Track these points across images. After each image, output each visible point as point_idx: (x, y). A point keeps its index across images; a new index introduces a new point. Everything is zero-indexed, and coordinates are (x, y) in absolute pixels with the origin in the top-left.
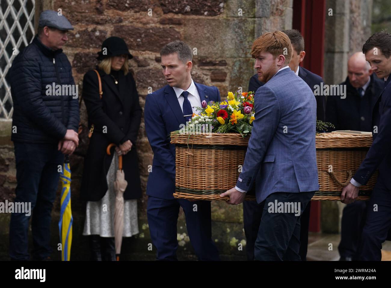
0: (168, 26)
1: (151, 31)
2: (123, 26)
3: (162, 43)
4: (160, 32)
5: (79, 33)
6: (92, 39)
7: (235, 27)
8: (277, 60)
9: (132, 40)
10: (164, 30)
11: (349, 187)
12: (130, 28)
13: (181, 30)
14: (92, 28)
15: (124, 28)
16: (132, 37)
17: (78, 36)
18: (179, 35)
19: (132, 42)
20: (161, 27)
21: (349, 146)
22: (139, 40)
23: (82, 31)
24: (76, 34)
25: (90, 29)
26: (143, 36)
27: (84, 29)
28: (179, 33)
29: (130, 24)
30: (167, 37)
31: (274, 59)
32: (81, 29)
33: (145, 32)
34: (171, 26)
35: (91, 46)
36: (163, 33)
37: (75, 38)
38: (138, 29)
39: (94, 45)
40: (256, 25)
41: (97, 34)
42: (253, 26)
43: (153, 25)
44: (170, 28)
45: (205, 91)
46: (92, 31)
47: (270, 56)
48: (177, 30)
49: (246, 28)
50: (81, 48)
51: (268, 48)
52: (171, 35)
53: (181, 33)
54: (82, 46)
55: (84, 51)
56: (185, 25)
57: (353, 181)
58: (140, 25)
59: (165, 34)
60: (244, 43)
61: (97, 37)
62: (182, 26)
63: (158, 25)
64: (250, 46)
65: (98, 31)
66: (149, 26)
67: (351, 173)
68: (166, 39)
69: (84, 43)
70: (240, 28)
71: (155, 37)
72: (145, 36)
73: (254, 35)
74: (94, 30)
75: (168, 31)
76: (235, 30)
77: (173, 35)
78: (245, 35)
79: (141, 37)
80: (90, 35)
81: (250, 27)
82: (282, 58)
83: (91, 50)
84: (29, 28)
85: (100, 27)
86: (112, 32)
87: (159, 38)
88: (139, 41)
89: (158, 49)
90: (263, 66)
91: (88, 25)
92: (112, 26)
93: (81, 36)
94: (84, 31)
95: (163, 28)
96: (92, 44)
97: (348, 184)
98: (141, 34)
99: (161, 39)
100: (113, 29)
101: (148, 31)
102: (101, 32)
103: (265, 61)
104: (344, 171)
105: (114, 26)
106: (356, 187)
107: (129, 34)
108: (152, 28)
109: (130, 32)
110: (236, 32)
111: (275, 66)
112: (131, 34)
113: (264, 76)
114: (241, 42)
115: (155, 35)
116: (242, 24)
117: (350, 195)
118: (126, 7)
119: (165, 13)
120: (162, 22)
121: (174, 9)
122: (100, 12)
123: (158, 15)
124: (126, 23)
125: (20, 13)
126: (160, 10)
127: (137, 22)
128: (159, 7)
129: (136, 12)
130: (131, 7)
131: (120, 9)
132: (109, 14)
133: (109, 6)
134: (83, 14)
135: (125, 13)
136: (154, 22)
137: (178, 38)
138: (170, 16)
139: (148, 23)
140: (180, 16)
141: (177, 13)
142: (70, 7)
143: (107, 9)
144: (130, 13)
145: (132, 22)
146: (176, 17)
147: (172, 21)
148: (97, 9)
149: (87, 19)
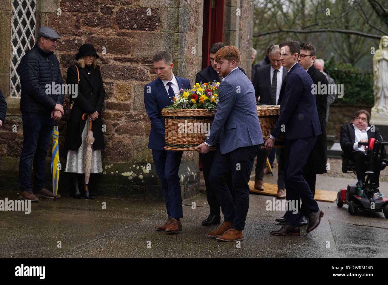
0: (122, 37)
1: (111, 41)
2: (93, 37)
3: (118, 48)
4: (117, 41)
5: (64, 42)
6: (72, 46)
7: (166, 38)
8: (231, 64)
9: (99, 46)
10: (120, 40)
11: (269, 140)
12: (98, 38)
13: (131, 40)
14: (73, 38)
15: (93, 39)
16: (99, 44)
17: (63, 43)
18: (129, 43)
19: (99, 47)
21: (269, 115)
23: (66, 40)
24: (62, 42)
25: (71, 39)
26: (106, 43)
27: (67, 39)
28: (129, 41)
29: (97, 36)
31: (229, 63)
32: (66, 39)
33: (107, 41)
35: (72, 50)
36: (119, 42)
37: (62, 45)
38: (103, 39)
39: (74, 49)
40: (179, 37)
41: (76, 42)
42: (177, 38)
43: (113, 36)
44: (124, 38)
45: (182, 82)
46: (72, 40)
47: (226, 61)
48: (128, 40)
49: (173, 39)
50: (66, 51)
51: (226, 56)
52: (124, 43)
53: (131, 42)
54: (66, 50)
55: (68, 53)
56: (133, 37)
57: (271, 136)
58: (104, 37)
59: (120, 42)
60: (171, 49)
61: (76, 44)
62: (132, 37)
63: (116, 37)
64: (175, 51)
65: (76, 40)
66: (110, 37)
67: (270, 131)
68: (121, 46)
69: (67, 48)
70: (169, 39)
72: (107, 44)
73: (178, 44)
74: (74, 40)
75: (122, 41)
76: (166, 40)
77: (125, 43)
78: (172, 44)
79: (105, 44)
80: (71, 43)
81: (175, 38)
82: (234, 63)
83: (72, 52)
84: (32, 38)
85: (78, 38)
86: (85, 41)
87: (116, 45)
89: (116, 52)
90: (222, 67)
91: (70, 36)
92: (85, 37)
93: (65, 43)
94: (68, 40)
95: (119, 38)
96: (72, 48)
97: (268, 138)
98: (104, 42)
99: (117, 46)
100: (86, 39)
101: (109, 40)
102: (78, 40)
103: (223, 64)
104: (266, 130)
105: (87, 37)
106: (273, 140)
107: (97, 42)
108: (112, 39)
109: (98, 41)
110: (166, 42)
111: (230, 67)
112: (98, 42)
113: (223, 74)
114: (170, 48)
115: (113, 43)
116: (170, 37)
117: (269, 145)
118: (95, 25)
119: (120, 29)
120: (119, 35)
121: (126, 26)
122: (78, 28)
123: (115, 30)
124: (95, 35)
125: (26, 28)
126: (117, 27)
127: (102, 35)
128: (117, 25)
129: (101, 28)
130: (98, 25)
131: (91, 26)
132: (84, 29)
133: (84, 24)
134: (67, 29)
135: (94, 29)
136: (113, 35)
137: (129, 45)
138: (123, 30)
139: (109, 35)
140: (130, 31)
141: (128, 29)
142: (58, 24)
143: (82, 26)
144: (98, 29)
145: (98, 35)
146: (127, 31)
147: (125, 34)
148: (76, 26)
149: (69, 32)
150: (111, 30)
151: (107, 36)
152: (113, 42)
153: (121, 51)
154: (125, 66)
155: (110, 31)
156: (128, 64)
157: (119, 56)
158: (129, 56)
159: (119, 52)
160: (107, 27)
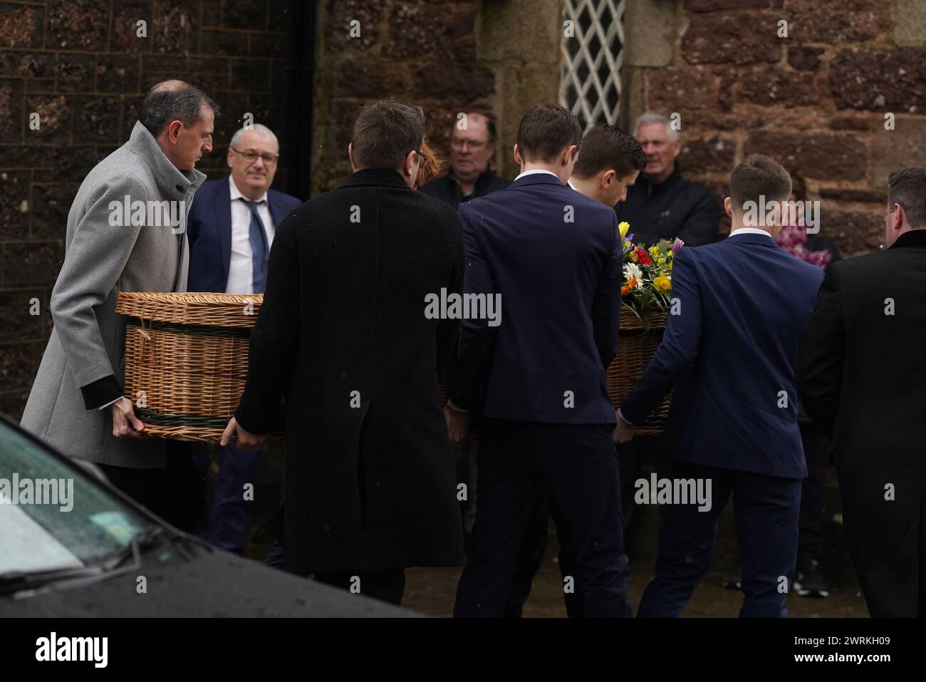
0: (843, 133)
1: (813, 142)
2: (765, 133)
3: (831, 163)
4: (830, 144)
5: (688, 146)
6: (710, 157)
10: (837, 139)
12: (777, 135)
13: (866, 140)
14: (711, 137)
15: (766, 137)
16: (779, 153)
18: (863, 149)
20: (832, 133)
22: (791, 158)
23: (693, 142)
25: (707, 138)
26: (799, 150)
27: (696, 138)
28: (862, 144)
29: (777, 130)
30: (841, 153)
32: (692, 139)
33: (803, 144)
34: (850, 132)
35: (708, 168)
36: (835, 145)
38: (790, 138)
39: (713, 167)
41: (720, 146)
43: (818, 131)
44: (848, 136)
46: (710, 142)
48: (860, 139)
50: (693, 171)
52: (848, 149)
53: (867, 145)
56: (872, 131)
58: (794, 131)
59: (838, 147)
61: (719, 153)
62: (870, 132)
63: (827, 131)
65: (720, 142)
66: (810, 133)
68: (839, 156)
71: (820, 152)
72: (804, 151)
74: (715, 141)
75: (843, 143)
77: (851, 150)
79: (795, 152)
80: (706, 150)
83: (709, 175)
85: (726, 135)
86: (744, 143)
87: (827, 154)
88: (791, 161)
89: (826, 174)
91: (704, 131)
92: (745, 132)
93: (691, 151)
94: (698, 141)
95: (836, 136)
96: (710, 164)
98: (795, 147)
99: (830, 156)
101: (808, 142)
102: (726, 143)
105: (749, 132)
108: (816, 137)
109: (777, 143)
118: (771, 98)
119: (839, 109)
120: (834, 126)
121: (855, 101)
122: (726, 108)
123: (826, 112)
124: (769, 127)
125: (596, 111)
126: (830, 103)
127: (790, 126)
128: (828, 97)
129: (788, 107)
130: (780, 99)
131: (760, 102)
132: (741, 110)
133: (742, 97)
134: (697, 112)
135: (769, 110)
136: (820, 126)
137: (861, 155)
138: (847, 114)
139: (808, 127)
140: (865, 115)
141: (860, 109)
142: (675, 99)
143: (737, 102)
144: (778, 109)
145: (780, 126)
146: (859, 115)
147: (850, 124)
148: (721, 102)
149: (704, 120)
150: (814, 114)
151: (803, 128)
152: (818, 147)
153: (840, 172)
154: (849, 215)
155: (812, 115)
156: (857, 208)
157: (832, 185)
158: (862, 186)
159: (834, 173)
160: (804, 104)
